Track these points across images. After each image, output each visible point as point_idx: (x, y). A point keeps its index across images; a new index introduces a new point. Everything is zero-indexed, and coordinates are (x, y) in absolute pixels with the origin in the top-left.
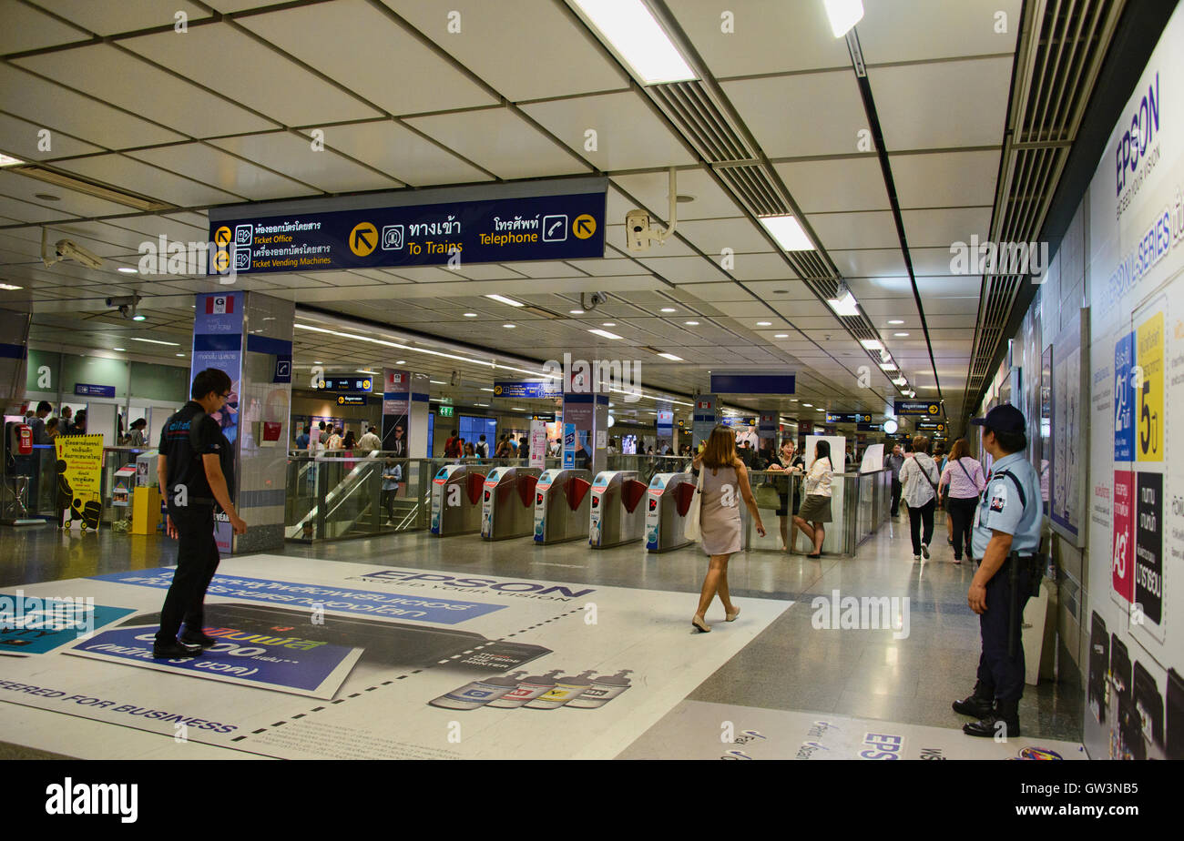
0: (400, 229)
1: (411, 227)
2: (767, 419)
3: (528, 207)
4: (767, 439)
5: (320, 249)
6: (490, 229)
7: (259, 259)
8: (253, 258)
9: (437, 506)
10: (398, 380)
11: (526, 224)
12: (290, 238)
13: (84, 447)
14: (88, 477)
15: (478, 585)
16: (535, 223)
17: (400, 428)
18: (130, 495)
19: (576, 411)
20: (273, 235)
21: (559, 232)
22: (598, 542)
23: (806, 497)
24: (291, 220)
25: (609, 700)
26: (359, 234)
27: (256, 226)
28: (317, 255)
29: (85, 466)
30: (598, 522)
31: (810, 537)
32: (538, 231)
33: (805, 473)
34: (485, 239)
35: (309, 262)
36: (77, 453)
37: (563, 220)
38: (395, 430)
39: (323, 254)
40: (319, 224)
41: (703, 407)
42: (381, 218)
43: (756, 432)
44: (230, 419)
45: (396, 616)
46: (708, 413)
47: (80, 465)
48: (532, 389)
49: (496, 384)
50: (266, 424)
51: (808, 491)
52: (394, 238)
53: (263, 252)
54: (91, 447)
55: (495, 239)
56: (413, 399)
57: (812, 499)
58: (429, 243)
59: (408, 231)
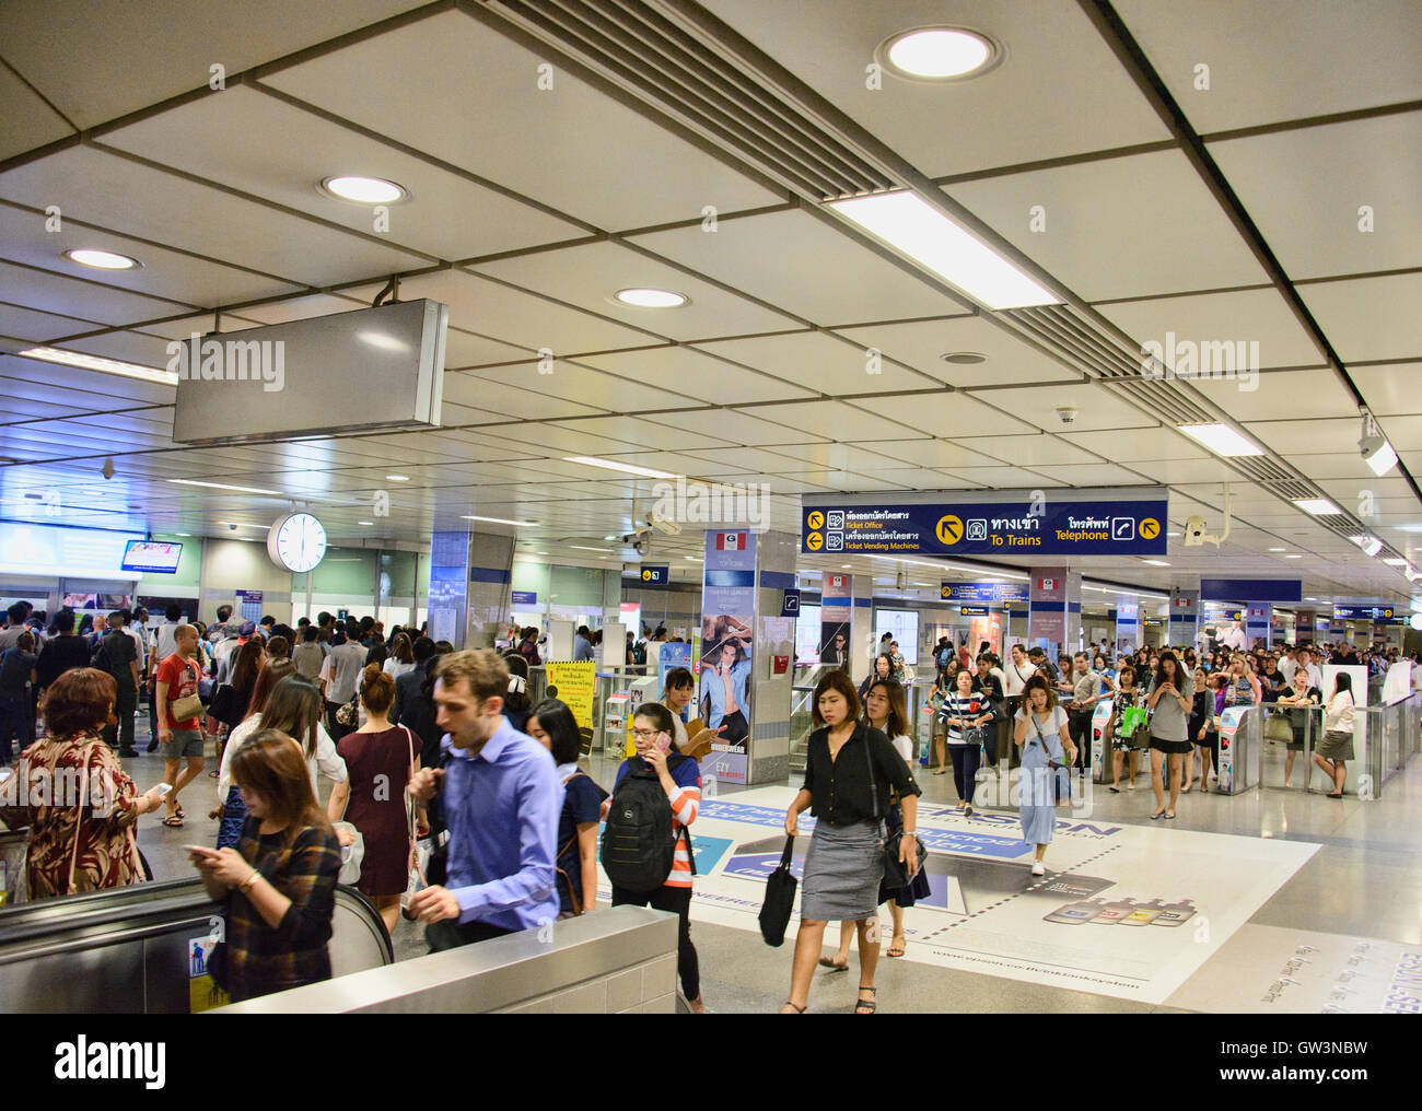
0: (983, 523)
1: (993, 521)
2: (1257, 614)
3: (1098, 510)
4: (1258, 639)
5: (909, 536)
6: (1065, 527)
7: (851, 541)
8: (845, 541)
9: (926, 735)
10: (838, 583)
11: (1097, 524)
12: (880, 525)
13: (575, 673)
14: (579, 703)
15: (1008, 822)
16: (1105, 524)
17: (840, 637)
18: (624, 722)
19: (1045, 621)
20: (864, 521)
21: (1127, 532)
22: (1101, 777)
23: (1324, 733)
24: (881, 509)
25: (1184, 921)
26: (945, 525)
27: (846, 513)
28: (906, 541)
29: (576, 691)
30: (1100, 755)
31: (1329, 774)
32: (1108, 530)
33: (1324, 707)
34: (1061, 535)
35: (899, 546)
36: (567, 679)
37: (1130, 521)
38: (835, 639)
39: (912, 541)
40: (907, 515)
41: (1181, 604)
42: (966, 512)
43: (1243, 629)
44: (744, 654)
45: (956, 849)
46: (1188, 613)
47: (571, 691)
48: (986, 591)
49: (944, 585)
50: (776, 658)
51: (1327, 726)
52: (978, 530)
53: (855, 535)
54: (582, 673)
55: (1068, 536)
56: (856, 605)
57: (1331, 735)
58: (1010, 536)
59: (990, 525)
